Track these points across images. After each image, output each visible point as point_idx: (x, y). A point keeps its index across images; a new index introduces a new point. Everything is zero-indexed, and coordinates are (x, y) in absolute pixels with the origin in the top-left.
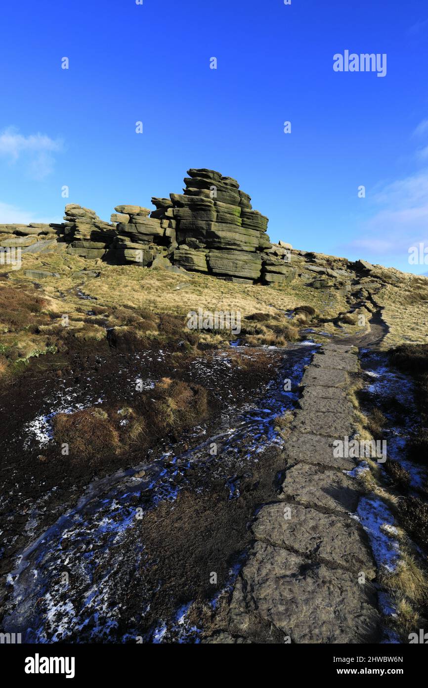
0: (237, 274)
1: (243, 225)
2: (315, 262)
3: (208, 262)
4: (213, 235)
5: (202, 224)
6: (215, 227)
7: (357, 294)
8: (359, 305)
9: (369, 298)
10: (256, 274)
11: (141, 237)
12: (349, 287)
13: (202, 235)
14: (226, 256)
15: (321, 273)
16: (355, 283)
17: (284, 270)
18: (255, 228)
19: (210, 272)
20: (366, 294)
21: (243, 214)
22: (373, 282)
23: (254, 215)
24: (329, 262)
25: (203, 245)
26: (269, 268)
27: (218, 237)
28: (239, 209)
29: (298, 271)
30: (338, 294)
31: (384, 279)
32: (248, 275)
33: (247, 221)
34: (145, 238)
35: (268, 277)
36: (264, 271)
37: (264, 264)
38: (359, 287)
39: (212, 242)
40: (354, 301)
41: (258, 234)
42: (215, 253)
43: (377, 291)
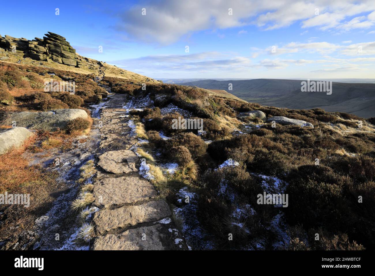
0: (71, 65)
1: (70, 52)
2: (88, 61)
3: (62, 61)
4: (63, 54)
5: (59, 50)
6: (63, 52)
7: (100, 71)
8: (101, 73)
9: (103, 72)
10: (76, 65)
11: (40, 52)
12: (98, 69)
13: (59, 53)
14: (68, 60)
15: (91, 65)
16: (100, 68)
17: (82, 64)
18: (73, 53)
19: (63, 63)
20: (102, 71)
21: (69, 49)
22: (103, 68)
23: (72, 49)
24: (92, 62)
25: (60, 56)
26: (79, 63)
27: (64, 55)
28: (68, 47)
29: (85, 64)
30: (96, 71)
31: (106, 68)
32: (74, 65)
33: (71, 51)
34: (42, 52)
35: (79, 66)
36: (77, 64)
37: (77, 62)
38: (100, 69)
39: (62, 56)
40: (100, 72)
41: (74, 54)
42: (64, 59)
43: (104, 70)
